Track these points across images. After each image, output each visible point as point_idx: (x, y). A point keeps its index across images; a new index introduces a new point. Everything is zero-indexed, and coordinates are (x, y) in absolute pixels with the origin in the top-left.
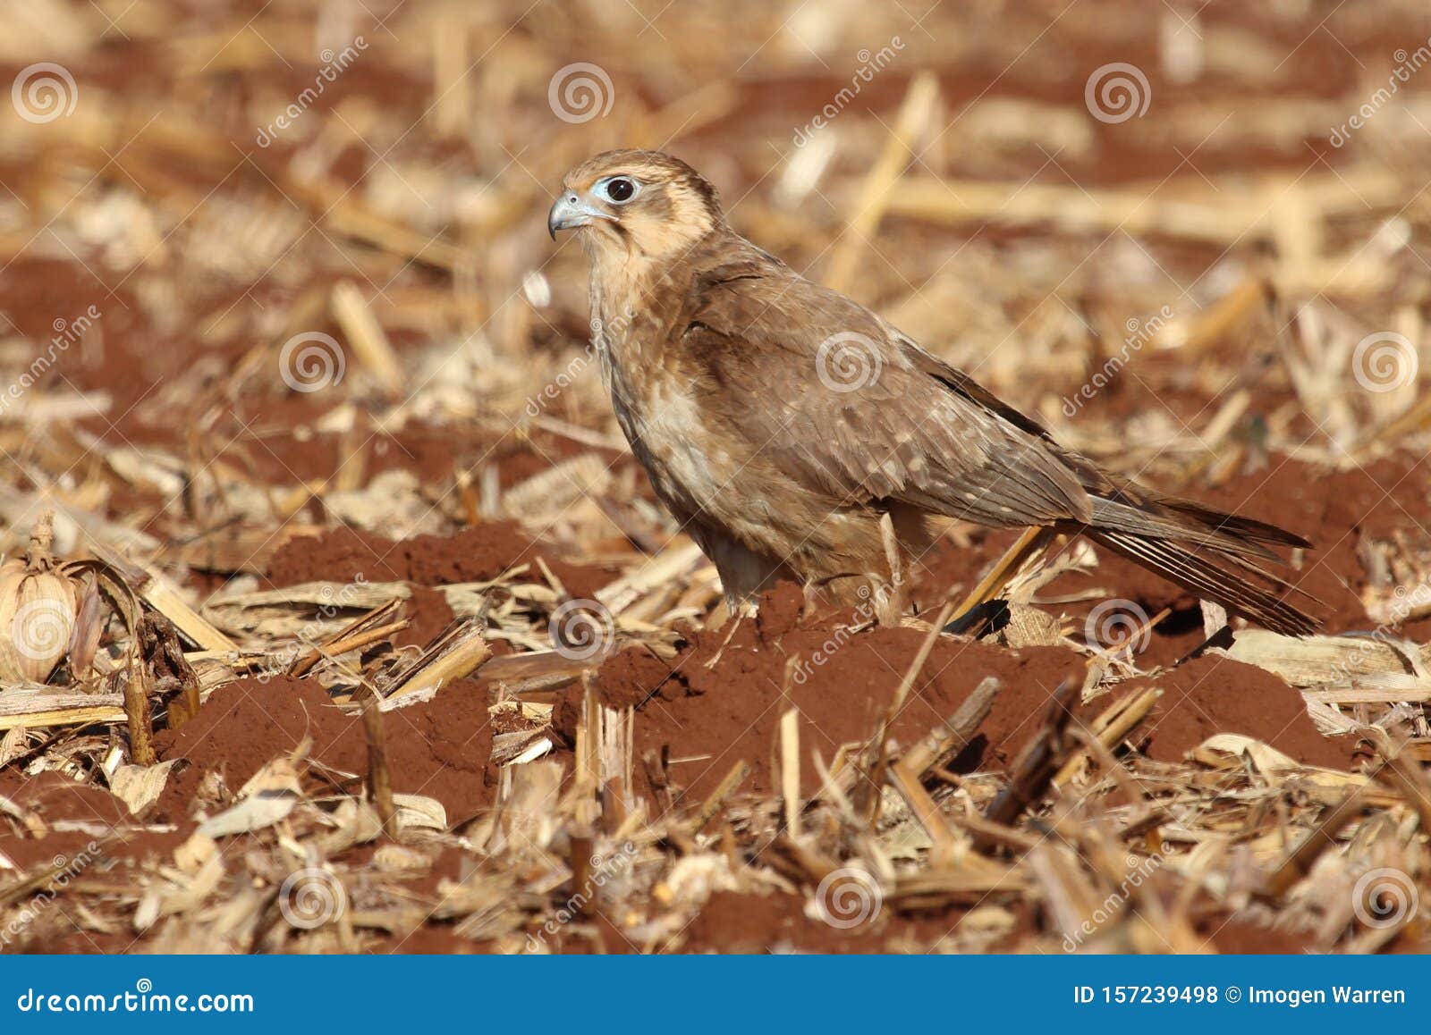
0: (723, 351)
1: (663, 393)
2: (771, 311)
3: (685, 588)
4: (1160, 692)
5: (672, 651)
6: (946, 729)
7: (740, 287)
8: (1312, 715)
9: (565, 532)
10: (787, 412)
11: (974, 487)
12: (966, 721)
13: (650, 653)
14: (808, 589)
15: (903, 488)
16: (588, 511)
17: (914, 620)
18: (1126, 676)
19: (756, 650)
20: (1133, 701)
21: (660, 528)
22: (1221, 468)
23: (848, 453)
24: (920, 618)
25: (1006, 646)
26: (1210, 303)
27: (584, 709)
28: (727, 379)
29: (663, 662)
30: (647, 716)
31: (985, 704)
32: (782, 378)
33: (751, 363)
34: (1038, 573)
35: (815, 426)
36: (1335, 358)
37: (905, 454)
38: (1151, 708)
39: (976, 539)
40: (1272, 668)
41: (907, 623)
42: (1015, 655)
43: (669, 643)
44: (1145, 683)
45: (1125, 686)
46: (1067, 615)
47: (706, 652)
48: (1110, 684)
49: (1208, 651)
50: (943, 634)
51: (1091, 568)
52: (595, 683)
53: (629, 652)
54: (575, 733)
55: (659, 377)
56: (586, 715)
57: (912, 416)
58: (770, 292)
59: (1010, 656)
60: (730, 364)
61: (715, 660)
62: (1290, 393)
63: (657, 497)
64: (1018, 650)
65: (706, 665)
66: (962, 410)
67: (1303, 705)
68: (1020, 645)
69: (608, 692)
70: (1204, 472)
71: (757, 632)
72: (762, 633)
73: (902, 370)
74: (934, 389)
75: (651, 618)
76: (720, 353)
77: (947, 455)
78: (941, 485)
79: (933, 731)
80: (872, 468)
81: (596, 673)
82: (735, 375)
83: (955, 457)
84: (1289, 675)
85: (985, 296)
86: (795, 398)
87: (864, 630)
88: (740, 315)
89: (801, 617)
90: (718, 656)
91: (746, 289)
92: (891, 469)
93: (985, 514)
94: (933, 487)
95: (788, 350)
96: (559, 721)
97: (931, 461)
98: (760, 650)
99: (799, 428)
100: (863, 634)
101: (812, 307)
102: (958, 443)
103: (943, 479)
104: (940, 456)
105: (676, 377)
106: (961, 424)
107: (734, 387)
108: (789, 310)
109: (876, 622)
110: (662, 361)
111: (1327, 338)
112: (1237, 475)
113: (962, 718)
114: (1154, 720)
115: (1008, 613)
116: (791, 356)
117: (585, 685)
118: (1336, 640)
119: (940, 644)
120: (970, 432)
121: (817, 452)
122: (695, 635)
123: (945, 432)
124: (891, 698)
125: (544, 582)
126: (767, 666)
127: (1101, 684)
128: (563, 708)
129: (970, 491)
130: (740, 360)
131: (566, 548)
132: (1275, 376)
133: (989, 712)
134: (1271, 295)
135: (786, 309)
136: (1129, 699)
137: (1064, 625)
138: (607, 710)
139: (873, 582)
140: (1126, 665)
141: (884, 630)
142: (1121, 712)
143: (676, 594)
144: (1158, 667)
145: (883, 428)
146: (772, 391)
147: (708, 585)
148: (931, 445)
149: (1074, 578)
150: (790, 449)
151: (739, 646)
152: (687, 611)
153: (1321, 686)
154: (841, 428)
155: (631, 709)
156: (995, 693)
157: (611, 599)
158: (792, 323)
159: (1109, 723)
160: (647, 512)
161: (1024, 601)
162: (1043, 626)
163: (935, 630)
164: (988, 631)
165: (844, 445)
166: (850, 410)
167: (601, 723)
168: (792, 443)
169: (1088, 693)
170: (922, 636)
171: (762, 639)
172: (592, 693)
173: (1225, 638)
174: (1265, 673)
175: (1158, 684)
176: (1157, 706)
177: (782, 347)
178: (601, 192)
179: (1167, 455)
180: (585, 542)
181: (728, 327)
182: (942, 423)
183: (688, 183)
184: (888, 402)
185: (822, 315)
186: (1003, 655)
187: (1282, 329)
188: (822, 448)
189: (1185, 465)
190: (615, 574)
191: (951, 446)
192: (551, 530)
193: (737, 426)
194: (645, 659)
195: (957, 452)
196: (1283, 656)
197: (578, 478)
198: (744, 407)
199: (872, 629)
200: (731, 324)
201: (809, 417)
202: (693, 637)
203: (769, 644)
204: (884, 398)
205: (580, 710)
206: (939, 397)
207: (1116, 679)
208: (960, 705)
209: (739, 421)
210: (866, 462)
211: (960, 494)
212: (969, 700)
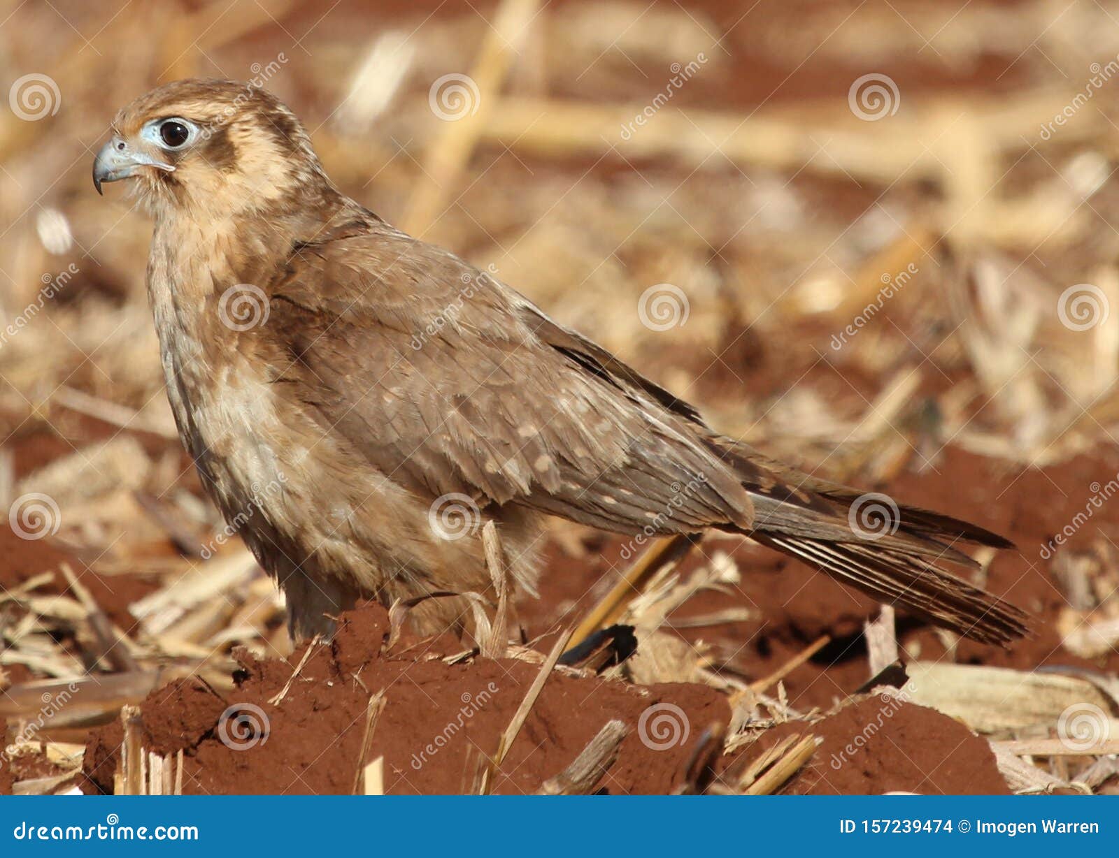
0: (311, 326)
1: (232, 380)
2: (365, 277)
3: (240, 603)
4: (819, 740)
5: (229, 682)
6: (560, 782)
7: (329, 252)
8: (1001, 770)
9: (94, 533)
10: (388, 400)
11: (612, 489)
12: (585, 772)
13: (203, 685)
14: (395, 611)
15: (528, 492)
16: (121, 507)
17: (523, 649)
18: (778, 719)
19: (331, 684)
20: (787, 751)
21: (208, 529)
22: (886, 461)
23: (461, 450)
24: (529, 647)
25: (630, 681)
26: (866, 258)
27: (123, 753)
28: (315, 360)
29: (219, 697)
30: (199, 762)
31: (607, 753)
32: (382, 359)
33: (345, 341)
34: (670, 592)
35: (422, 417)
36: (1023, 326)
37: (530, 452)
38: (808, 760)
39: (592, 546)
40: (952, 710)
41: (514, 653)
42: (644, 693)
43: (225, 672)
44: (799, 728)
45: (776, 733)
46: (704, 642)
47: (271, 685)
48: (758, 729)
49: (877, 691)
50: (558, 667)
51: (730, 585)
52: (137, 722)
53: (176, 685)
54: (113, 782)
55: (229, 361)
56: (125, 762)
57: (538, 405)
58: (364, 255)
59: (639, 695)
60: (318, 341)
61: (281, 696)
62: (965, 370)
63: (206, 491)
64: (648, 688)
65: (271, 701)
66: (597, 397)
67: (991, 758)
68: (647, 679)
69: (153, 733)
70: (864, 468)
71: (333, 662)
72: (338, 663)
73: (524, 347)
74: (564, 370)
75: (201, 638)
76: (308, 329)
77: (580, 452)
78: (573, 487)
79: (545, 784)
80: (491, 467)
81: (138, 711)
82: (324, 354)
83: (589, 456)
84: (971, 717)
85: (596, 244)
86: (397, 383)
87: (463, 661)
88: (329, 285)
89: (386, 645)
90: (285, 691)
91: (335, 253)
92: (513, 469)
93: (625, 521)
94: (564, 490)
95: (388, 326)
96: (92, 767)
97: (561, 460)
98: (335, 684)
99: (404, 421)
100: (461, 665)
101: (417, 271)
102: (591, 438)
103: (577, 481)
104: (572, 454)
105: (251, 361)
106: (595, 414)
107: (322, 368)
108: (389, 278)
109: (477, 652)
110: (236, 343)
111: (1012, 302)
112: (905, 473)
113: (580, 769)
114: (811, 774)
115: (634, 642)
116: (392, 331)
117: (125, 725)
118: (1030, 677)
119: (554, 678)
120: (606, 425)
121: (426, 451)
122: (257, 665)
123: (576, 426)
124: (495, 747)
125: (71, 595)
126: (344, 703)
127: (748, 729)
128: (97, 752)
129: (608, 494)
130: (332, 337)
131: (94, 552)
132: (948, 348)
133: (613, 761)
134: (945, 250)
135: (385, 276)
136: (782, 748)
137: (699, 656)
138: (152, 755)
139: (473, 603)
140: (777, 706)
141: (487, 661)
142: (772, 764)
143: (228, 611)
144: (816, 709)
145: (503, 421)
146: (370, 375)
147: (268, 600)
148: (560, 441)
149: (710, 598)
150: (392, 444)
151: (311, 679)
152: (242, 631)
153: (1011, 735)
154: (453, 419)
155: (180, 754)
156: (621, 740)
157: (151, 615)
158: (392, 293)
159: (757, 777)
160: (193, 509)
161: (652, 624)
162: (675, 656)
163: (549, 663)
164: (611, 663)
165: (457, 440)
166: (463, 397)
167: (143, 771)
168: (394, 437)
169: (733, 740)
170: (533, 669)
171: (338, 671)
172: (133, 734)
173: (896, 676)
174: (945, 719)
175: (817, 730)
176: (815, 756)
177: (380, 322)
178: (153, 136)
179: (820, 445)
180: (117, 545)
181: (316, 301)
182: (573, 415)
183: (256, 121)
184: (509, 389)
185: (428, 281)
186: (629, 693)
187: (956, 290)
188: (430, 443)
189: (841, 458)
190: (153, 584)
191: (585, 444)
192: (77, 529)
193: (327, 415)
194: (197, 693)
195: (590, 450)
196: (965, 695)
197: (108, 466)
198: (337, 393)
199: (471, 660)
200: (319, 297)
201: (416, 406)
202: (254, 668)
203: (347, 676)
204: (502, 383)
205: (119, 753)
206: (568, 381)
207: (765, 722)
208: (577, 754)
209: (329, 410)
210: (484, 460)
211: (596, 498)
212: (589, 747)
